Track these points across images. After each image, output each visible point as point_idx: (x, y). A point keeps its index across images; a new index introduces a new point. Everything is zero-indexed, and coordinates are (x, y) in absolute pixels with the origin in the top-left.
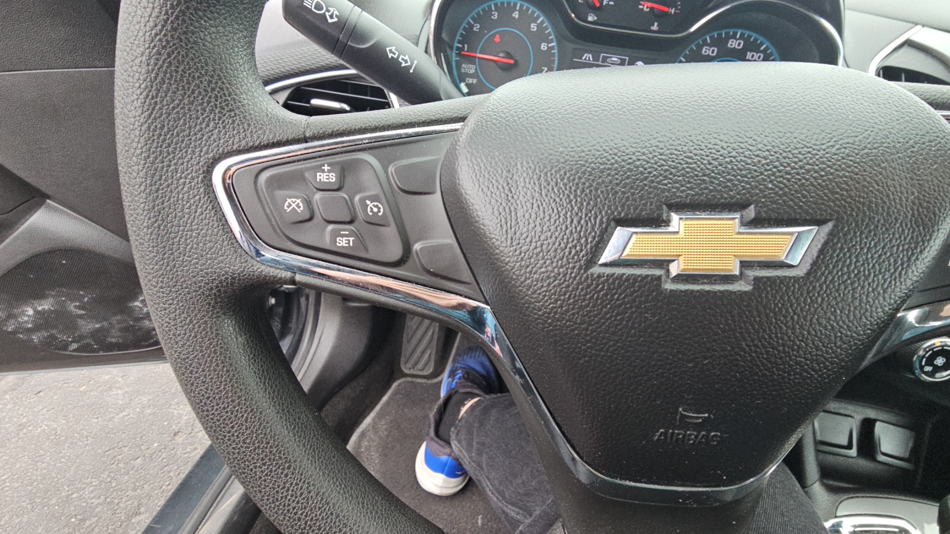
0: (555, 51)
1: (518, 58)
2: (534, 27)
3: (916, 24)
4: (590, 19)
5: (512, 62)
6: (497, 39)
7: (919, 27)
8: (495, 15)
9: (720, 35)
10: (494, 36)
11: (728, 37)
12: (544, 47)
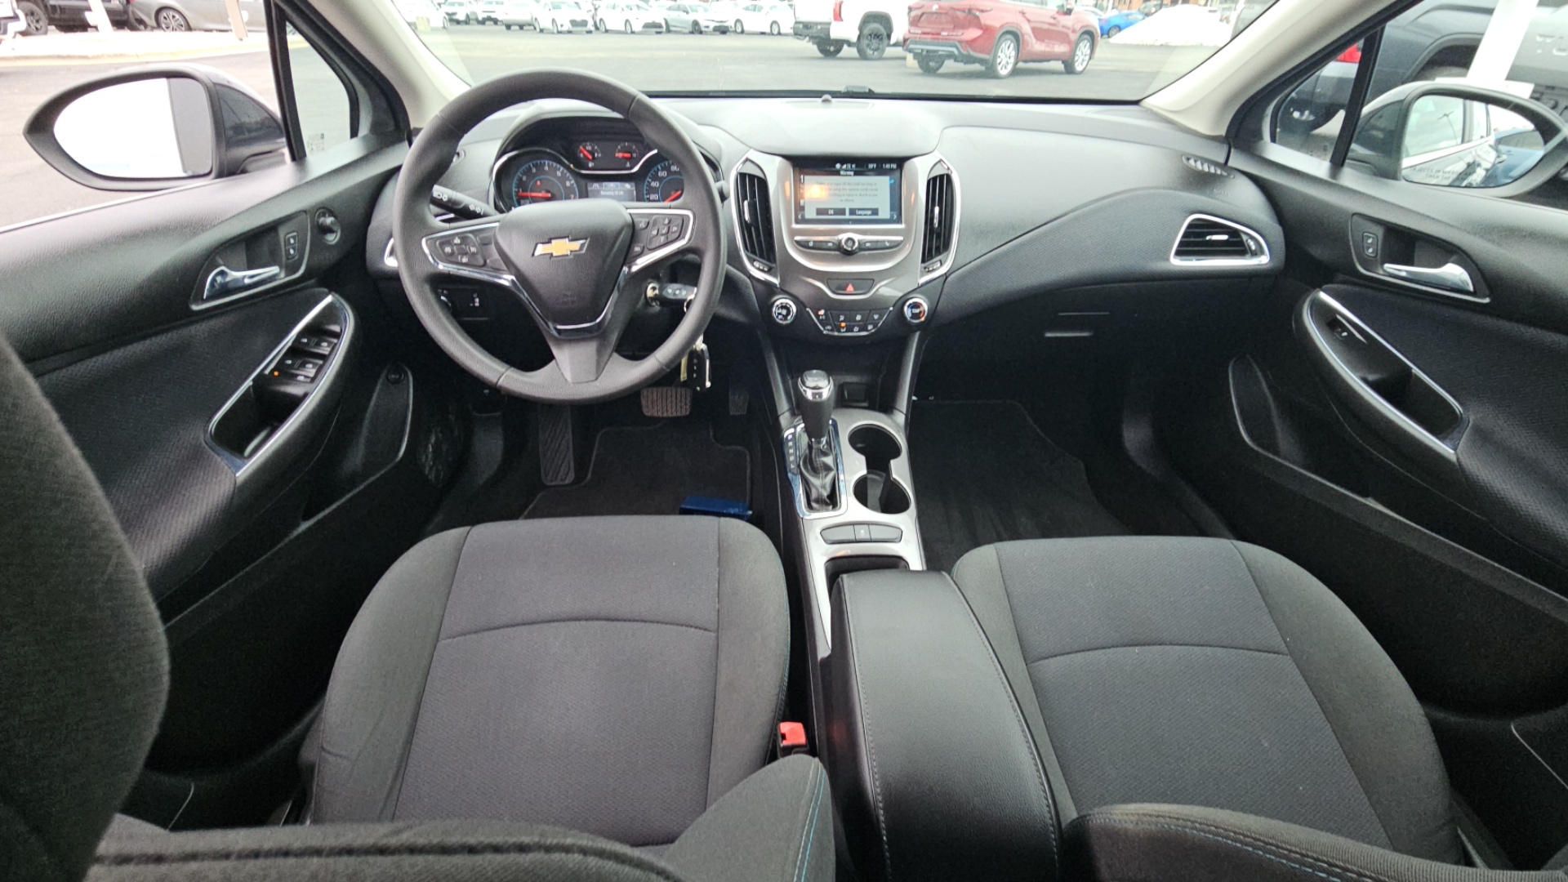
0: (575, 185)
1: (555, 192)
2: (559, 174)
3: (751, 148)
4: (591, 165)
5: (549, 195)
6: (539, 183)
7: (752, 150)
8: (534, 170)
9: (665, 165)
10: (536, 181)
11: (670, 166)
12: (568, 184)
